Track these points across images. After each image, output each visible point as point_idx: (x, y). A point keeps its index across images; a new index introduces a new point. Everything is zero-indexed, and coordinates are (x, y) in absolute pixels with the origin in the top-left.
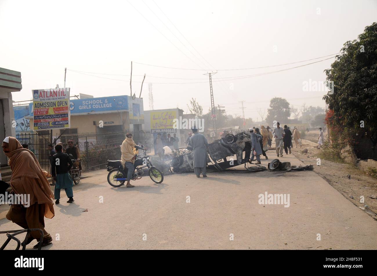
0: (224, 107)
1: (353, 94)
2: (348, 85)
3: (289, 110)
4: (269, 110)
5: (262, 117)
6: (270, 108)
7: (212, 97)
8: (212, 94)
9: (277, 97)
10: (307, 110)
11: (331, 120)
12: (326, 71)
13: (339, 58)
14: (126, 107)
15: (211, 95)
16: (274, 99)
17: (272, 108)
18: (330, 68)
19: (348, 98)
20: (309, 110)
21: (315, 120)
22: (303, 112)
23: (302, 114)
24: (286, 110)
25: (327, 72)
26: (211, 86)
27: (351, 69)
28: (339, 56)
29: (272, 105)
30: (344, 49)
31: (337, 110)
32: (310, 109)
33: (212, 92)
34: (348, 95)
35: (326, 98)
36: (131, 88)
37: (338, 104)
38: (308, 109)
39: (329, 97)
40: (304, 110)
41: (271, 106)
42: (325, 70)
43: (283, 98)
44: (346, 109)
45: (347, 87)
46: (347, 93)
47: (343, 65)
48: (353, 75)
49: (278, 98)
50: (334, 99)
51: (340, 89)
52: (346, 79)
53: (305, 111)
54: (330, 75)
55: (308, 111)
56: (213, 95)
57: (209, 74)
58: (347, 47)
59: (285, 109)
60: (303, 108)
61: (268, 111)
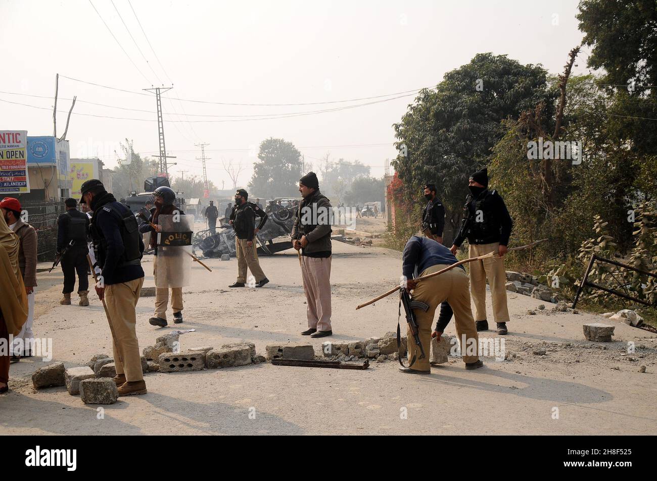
0: (176, 157)
1: (429, 161)
2: (423, 151)
3: (299, 166)
4: (257, 166)
5: (234, 181)
6: (259, 161)
7: (161, 137)
8: (161, 131)
9: (275, 138)
10: (332, 167)
11: (396, 194)
12: (394, 126)
13: (412, 108)
14: (51, 157)
15: (160, 133)
16: (268, 141)
17: (263, 162)
18: (400, 122)
19: (423, 167)
20: (337, 167)
21: (352, 191)
22: (325, 171)
23: (323, 175)
24: (292, 168)
25: (397, 127)
26: (160, 115)
27: (427, 130)
28: (412, 106)
29: (263, 155)
30: (419, 99)
31: (409, 181)
32: (339, 166)
33: (162, 128)
34: (423, 163)
35: (394, 163)
36: (55, 123)
37: (410, 173)
38: (334, 166)
39: (398, 162)
40: (327, 168)
41: (260, 157)
42: (394, 124)
43: (286, 141)
44: (420, 180)
45: (422, 153)
46: (423, 161)
47: (418, 123)
48: (429, 138)
49: (275, 141)
50: (406, 166)
51: (414, 154)
52: (421, 142)
53: (330, 170)
54: (400, 131)
55: (335, 170)
56: (163, 133)
57: (157, 89)
58: (422, 96)
59: (290, 165)
60: (324, 164)
61: (255, 168)
